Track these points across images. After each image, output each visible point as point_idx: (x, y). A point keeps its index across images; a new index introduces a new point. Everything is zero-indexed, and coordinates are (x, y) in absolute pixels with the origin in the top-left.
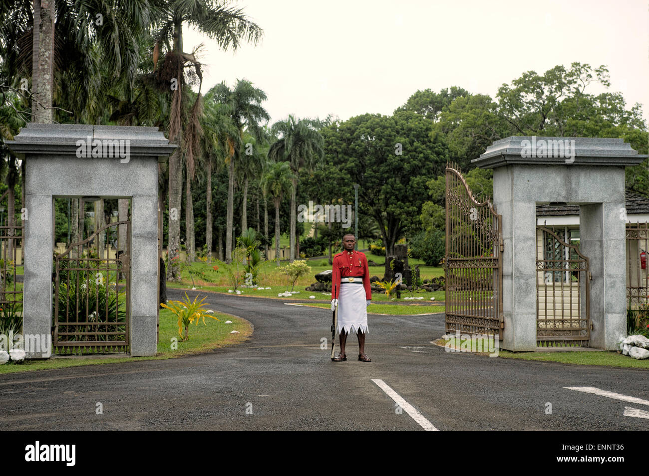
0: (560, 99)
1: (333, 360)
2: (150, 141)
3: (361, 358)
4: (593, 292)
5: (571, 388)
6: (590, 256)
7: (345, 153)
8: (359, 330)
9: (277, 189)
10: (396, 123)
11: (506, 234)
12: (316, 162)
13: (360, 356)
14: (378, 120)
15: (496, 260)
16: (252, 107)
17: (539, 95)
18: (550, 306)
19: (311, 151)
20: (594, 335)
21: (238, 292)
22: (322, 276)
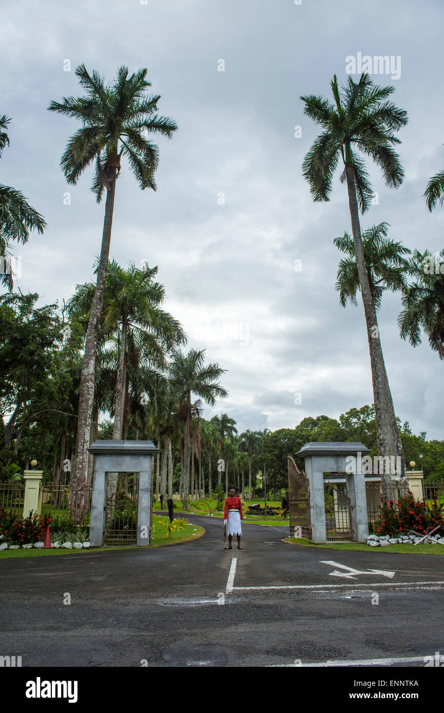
0: (369, 421)
1: (225, 548)
2: (148, 447)
3: (239, 548)
4: (353, 515)
5: (322, 562)
6: (351, 498)
7: (274, 447)
8: (237, 534)
9: (242, 464)
10: (297, 432)
11: (310, 488)
12: (260, 452)
13: (238, 547)
14: (288, 432)
15: (307, 500)
16: (229, 427)
17: (359, 419)
18: (341, 521)
19: (257, 447)
20: (354, 535)
21: (212, 515)
22: (251, 507)
